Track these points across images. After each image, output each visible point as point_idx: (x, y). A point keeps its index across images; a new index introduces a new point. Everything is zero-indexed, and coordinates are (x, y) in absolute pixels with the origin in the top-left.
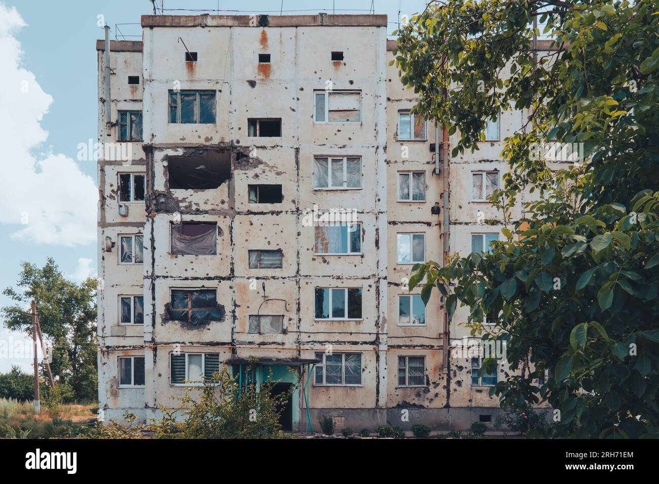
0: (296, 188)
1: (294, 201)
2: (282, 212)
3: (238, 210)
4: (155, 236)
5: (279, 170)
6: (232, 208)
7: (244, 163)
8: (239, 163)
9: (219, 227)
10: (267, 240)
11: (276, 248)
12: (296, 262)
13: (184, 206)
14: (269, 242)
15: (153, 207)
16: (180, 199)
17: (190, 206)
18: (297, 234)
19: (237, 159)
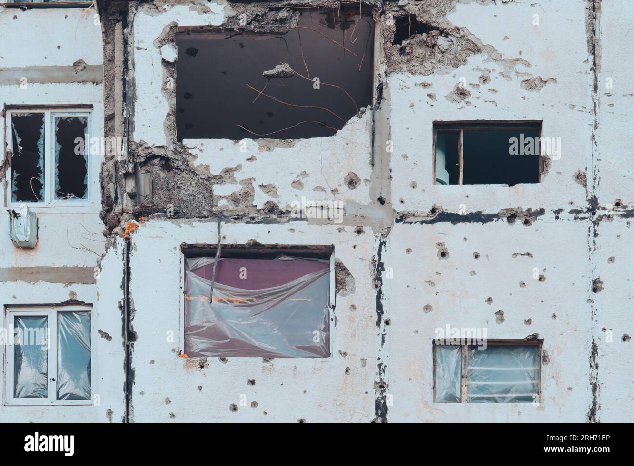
0: (589, 131)
1: (580, 177)
2: (542, 212)
3: (401, 208)
4: (133, 296)
5: (535, 72)
6: (382, 201)
7: (419, 51)
8: (402, 51)
9: (339, 266)
10: (495, 307)
11: (522, 334)
12: (588, 377)
13: (229, 194)
14: (500, 313)
15: (126, 203)
16: (215, 171)
17: (247, 195)
18: (590, 287)
19: (398, 40)
